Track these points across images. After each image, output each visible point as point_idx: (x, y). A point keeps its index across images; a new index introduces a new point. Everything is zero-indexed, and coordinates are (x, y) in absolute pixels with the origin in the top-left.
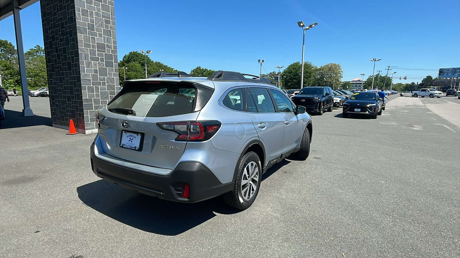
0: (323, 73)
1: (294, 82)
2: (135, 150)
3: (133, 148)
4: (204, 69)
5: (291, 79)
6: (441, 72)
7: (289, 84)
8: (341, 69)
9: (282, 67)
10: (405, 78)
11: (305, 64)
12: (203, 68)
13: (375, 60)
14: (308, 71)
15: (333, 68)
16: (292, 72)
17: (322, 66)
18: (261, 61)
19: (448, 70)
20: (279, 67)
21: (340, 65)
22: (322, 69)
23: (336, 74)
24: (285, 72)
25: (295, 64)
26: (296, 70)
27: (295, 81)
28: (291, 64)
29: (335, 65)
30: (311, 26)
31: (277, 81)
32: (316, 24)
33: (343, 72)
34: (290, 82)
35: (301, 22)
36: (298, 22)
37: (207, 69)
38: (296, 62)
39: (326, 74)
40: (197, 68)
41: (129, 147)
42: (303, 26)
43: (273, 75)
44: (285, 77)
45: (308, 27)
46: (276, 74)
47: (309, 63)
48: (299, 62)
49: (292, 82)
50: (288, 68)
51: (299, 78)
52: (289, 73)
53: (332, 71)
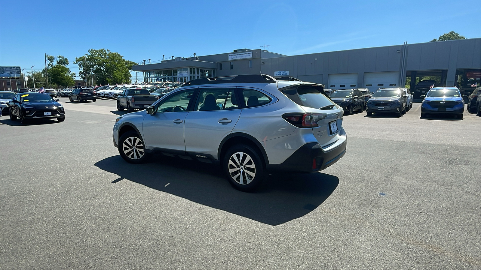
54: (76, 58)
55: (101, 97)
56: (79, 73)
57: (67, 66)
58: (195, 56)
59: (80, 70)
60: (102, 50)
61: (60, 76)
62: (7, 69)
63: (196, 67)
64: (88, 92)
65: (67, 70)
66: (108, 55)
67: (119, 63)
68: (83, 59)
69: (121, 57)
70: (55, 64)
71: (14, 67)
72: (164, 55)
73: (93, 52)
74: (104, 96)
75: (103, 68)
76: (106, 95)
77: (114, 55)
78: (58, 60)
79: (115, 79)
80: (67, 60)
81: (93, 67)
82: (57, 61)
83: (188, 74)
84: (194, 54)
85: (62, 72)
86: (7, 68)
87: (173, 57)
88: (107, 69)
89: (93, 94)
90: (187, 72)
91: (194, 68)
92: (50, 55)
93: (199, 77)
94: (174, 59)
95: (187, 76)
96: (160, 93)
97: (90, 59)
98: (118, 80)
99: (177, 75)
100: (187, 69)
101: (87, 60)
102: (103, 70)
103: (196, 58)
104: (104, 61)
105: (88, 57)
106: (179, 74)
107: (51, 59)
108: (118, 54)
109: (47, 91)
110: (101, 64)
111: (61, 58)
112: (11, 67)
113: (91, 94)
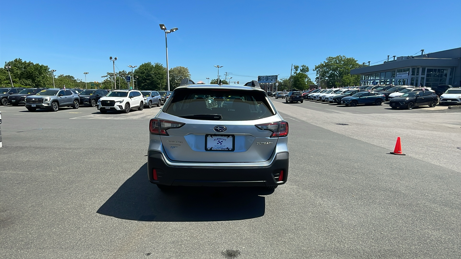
0: (174, 75)
1: (147, 83)
2: (229, 150)
3: (225, 150)
4: (27, 62)
5: (143, 80)
6: (259, 78)
7: (143, 85)
8: (189, 72)
9: (135, 67)
10: (238, 83)
11: (157, 65)
12: (25, 61)
13: (218, 66)
14: (161, 73)
15: (182, 71)
16: (144, 73)
17: (171, 68)
18: (113, 59)
19: (263, 77)
20: (132, 67)
21: (188, 68)
22: (172, 71)
23: (186, 76)
24: (136, 72)
25: (146, 64)
26: (149, 71)
27: (148, 81)
28: (142, 64)
29: (184, 68)
30: (172, 31)
31: (129, 81)
32: (177, 29)
33: (191, 75)
34: (143, 83)
35: (163, 25)
36: (160, 25)
37: (32, 63)
38: (147, 62)
39: (176, 77)
40: (16, 60)
41: (220, 149)
42: (165, 29)
43: (123, 74)
44: (138, 77)
45: (169, 31)
46: (127, 73)
47: (161, 65)
48: (150, 62)
49: (145, 82)
50: (140, 68)
51: (152, 79)
52: (141, 73)
53: (181, 73)
54: (315, 66)
55: (322, 100)
56: (316, 78)
57: (307, 73)
58: (422, 53)
59: (317, 76)
60: (338, 57)
61: (299, 81)
62: (269, 78)
63: (421, 66)
64: (297, 95)
65: (306, 77)
66: (343, 61)
67: (353, 67)
68: (322, 66)
69: (356, 61)
70: (298, 72)
71: (274, 76)
72: (388, 56)
73: (330, 59)
74: (325, 100)
75: (337, 73)
76: (326, 99)
77: (349, 60)
78: (302, 68)
79: (343, 82)
80: (308, 68)
81: (328, 73)
82: (301, 70)
83: (409, 75)
84: (422, 50)
85: (300, 78)
86: (270, 76)
87: (394, 57)
88: (341, 74)
89: (300, 97)
90: (408, 72)
91: (419, 68)
92: (296, 65)
93: (424, 78)
94: (396, 59)
95: (407, 77)
96: (358, 97)
97: (327, 65)
98: (346, 84)
99: (395, 77)
100: (409, 70)
101: (324, 66)
102: (336, 75)
103: (424, 56)
104: (338, 66)
105: (325, 64)
106: (397, 75)
107: (296, 68)
108: (353, 58)
109: (279, 93)
110: (335, 70)
111: (303, 67)
112: (272, 76)
113: (299, 96)
